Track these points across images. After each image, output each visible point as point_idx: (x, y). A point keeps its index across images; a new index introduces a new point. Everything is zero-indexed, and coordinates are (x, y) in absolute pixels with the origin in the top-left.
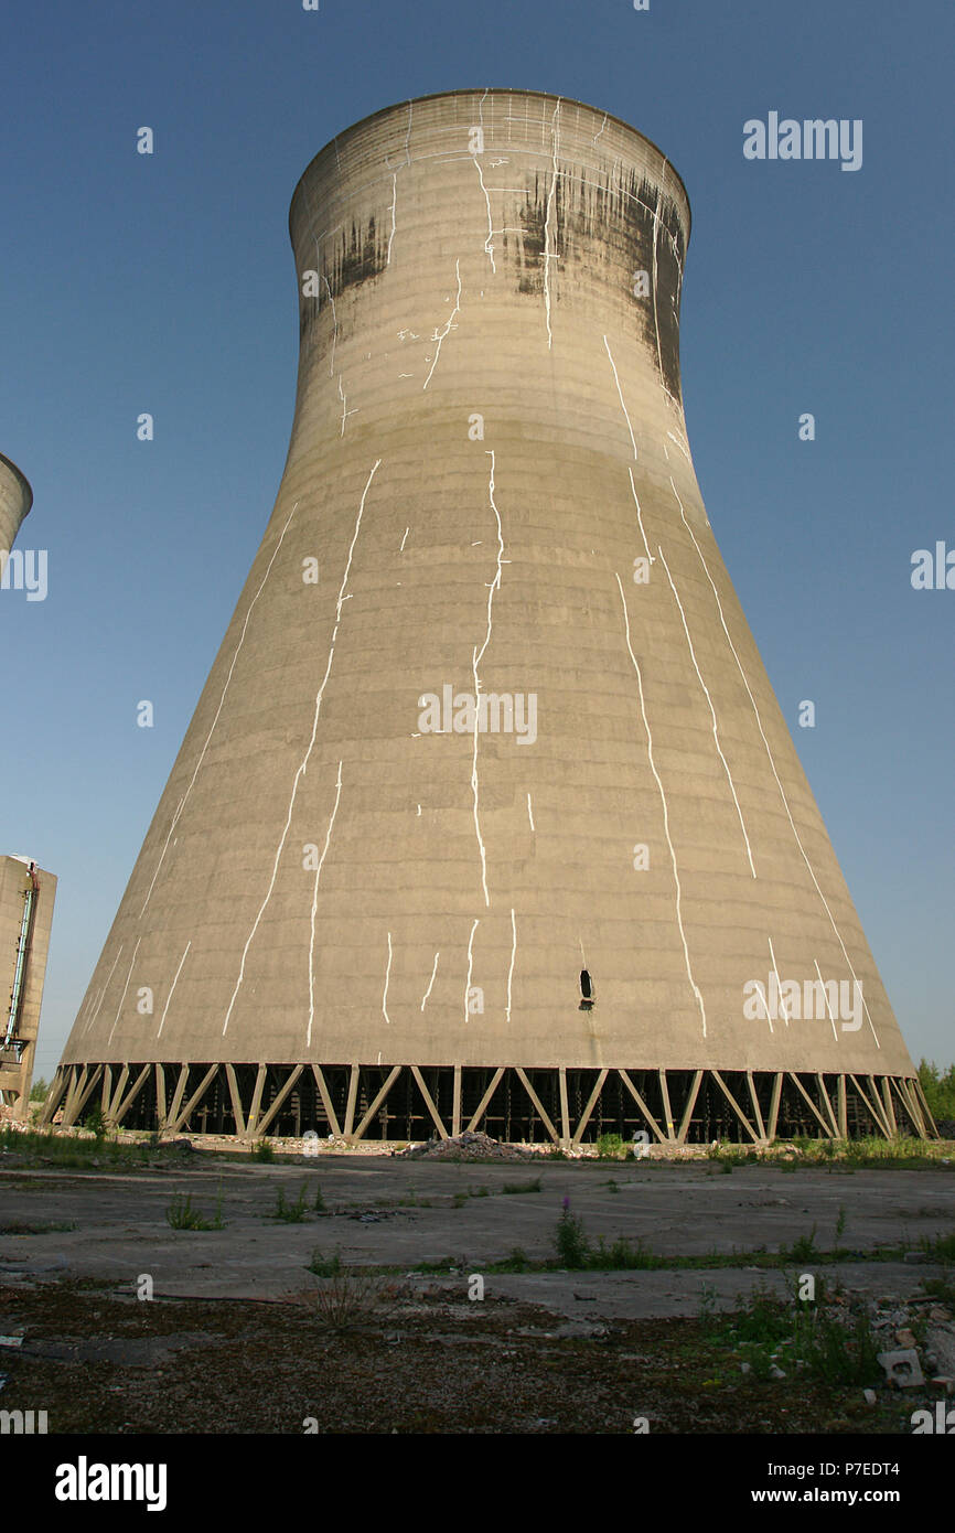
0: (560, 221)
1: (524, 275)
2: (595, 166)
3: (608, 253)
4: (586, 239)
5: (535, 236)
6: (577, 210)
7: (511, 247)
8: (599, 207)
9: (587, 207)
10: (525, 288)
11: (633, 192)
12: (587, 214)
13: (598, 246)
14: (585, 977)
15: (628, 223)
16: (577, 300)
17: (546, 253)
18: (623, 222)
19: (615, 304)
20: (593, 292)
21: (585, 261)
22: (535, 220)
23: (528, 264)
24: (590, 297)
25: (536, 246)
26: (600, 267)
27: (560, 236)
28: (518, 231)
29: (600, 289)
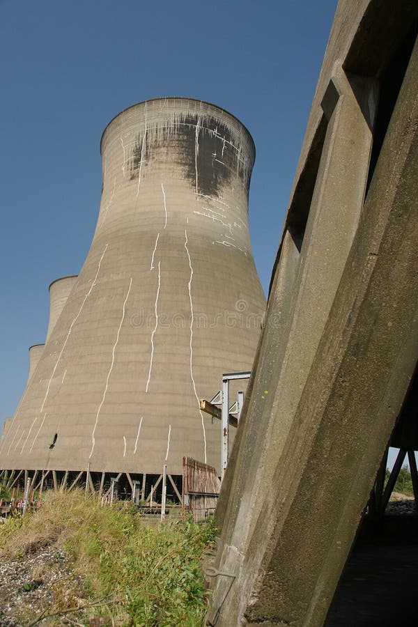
0: (147, 147)
1: (133, 173)
2: (162, 120)
3: (168, 151)
4: (158, 149)
5: (138, 157)
6: (154, 140)
7: (130, 165)
8: (164, 134)
9: (158, 137)
10: (133, 178)
11: (182, 122)
12: (158, 140)
13: (163, 150)
14: (56, 436)
15: (179, 135)
16: (151, 174)
17: (141, 162)
18: (176, 136)
19: (170, 169)
20: (159, 169)
21: (156, 158)
22: (138, 151)
23: (135, 168)
24: (157, 171)
25: (137, 161)
26: (164, 158)
27: (147, 153)
28: (132, 157)
29: (163, 166)
